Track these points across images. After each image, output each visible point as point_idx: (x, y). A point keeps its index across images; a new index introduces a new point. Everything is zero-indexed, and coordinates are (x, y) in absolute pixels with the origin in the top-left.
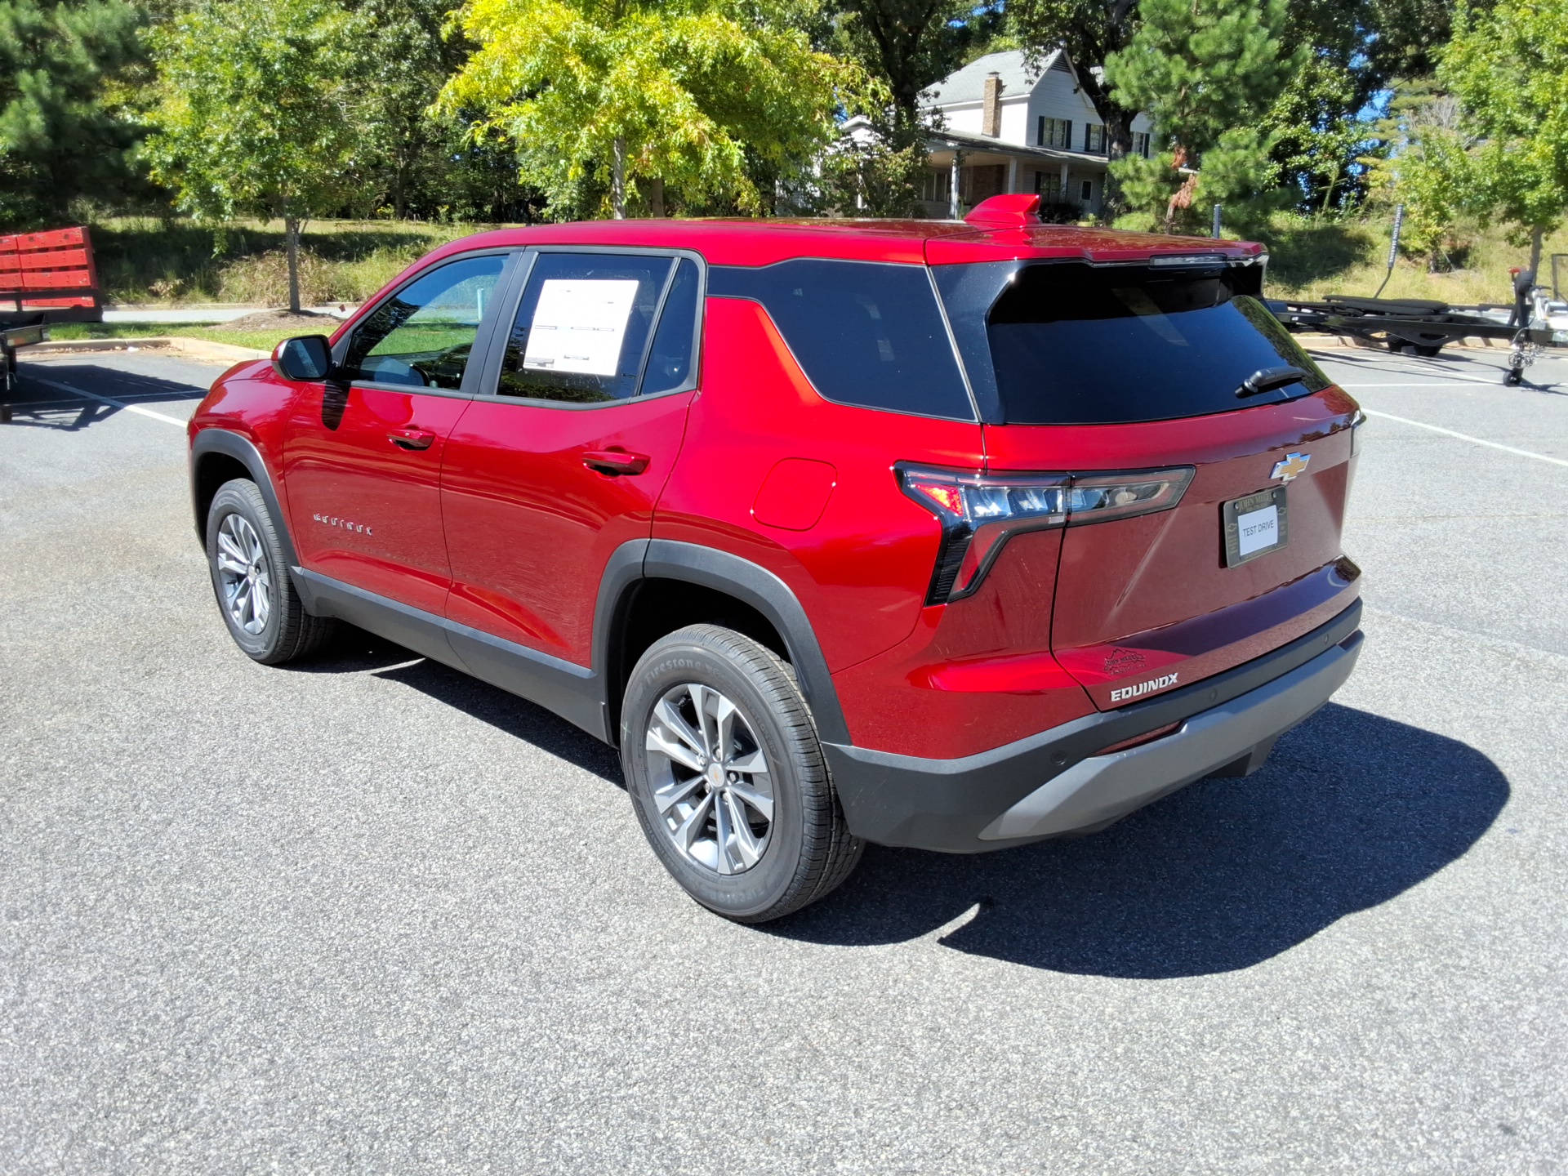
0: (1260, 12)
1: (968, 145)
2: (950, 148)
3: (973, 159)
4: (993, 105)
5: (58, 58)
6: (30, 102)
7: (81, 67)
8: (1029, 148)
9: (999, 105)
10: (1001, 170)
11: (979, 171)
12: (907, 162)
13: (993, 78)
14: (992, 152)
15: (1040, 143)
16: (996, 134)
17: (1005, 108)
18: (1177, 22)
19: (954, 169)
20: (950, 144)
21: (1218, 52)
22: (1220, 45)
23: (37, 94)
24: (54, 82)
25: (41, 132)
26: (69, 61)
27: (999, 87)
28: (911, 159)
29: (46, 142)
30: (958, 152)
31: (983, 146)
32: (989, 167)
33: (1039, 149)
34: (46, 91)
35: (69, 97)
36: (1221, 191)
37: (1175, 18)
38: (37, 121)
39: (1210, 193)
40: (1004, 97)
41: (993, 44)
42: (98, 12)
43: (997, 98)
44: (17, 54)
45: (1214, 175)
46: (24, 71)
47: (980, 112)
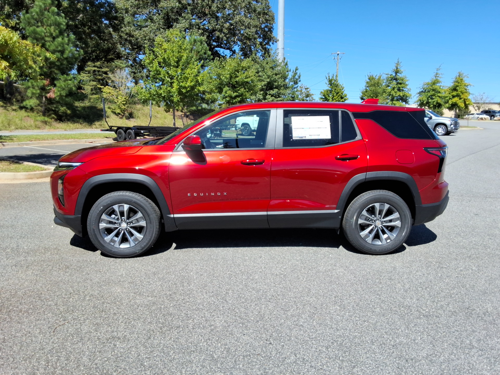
0: (67, 39)
18: (40, 38)
21: (56, 49)
22: (57, 47)
36: (64, 93)
37: (39, 37)
39: (60, 94)
45: (61, 88)
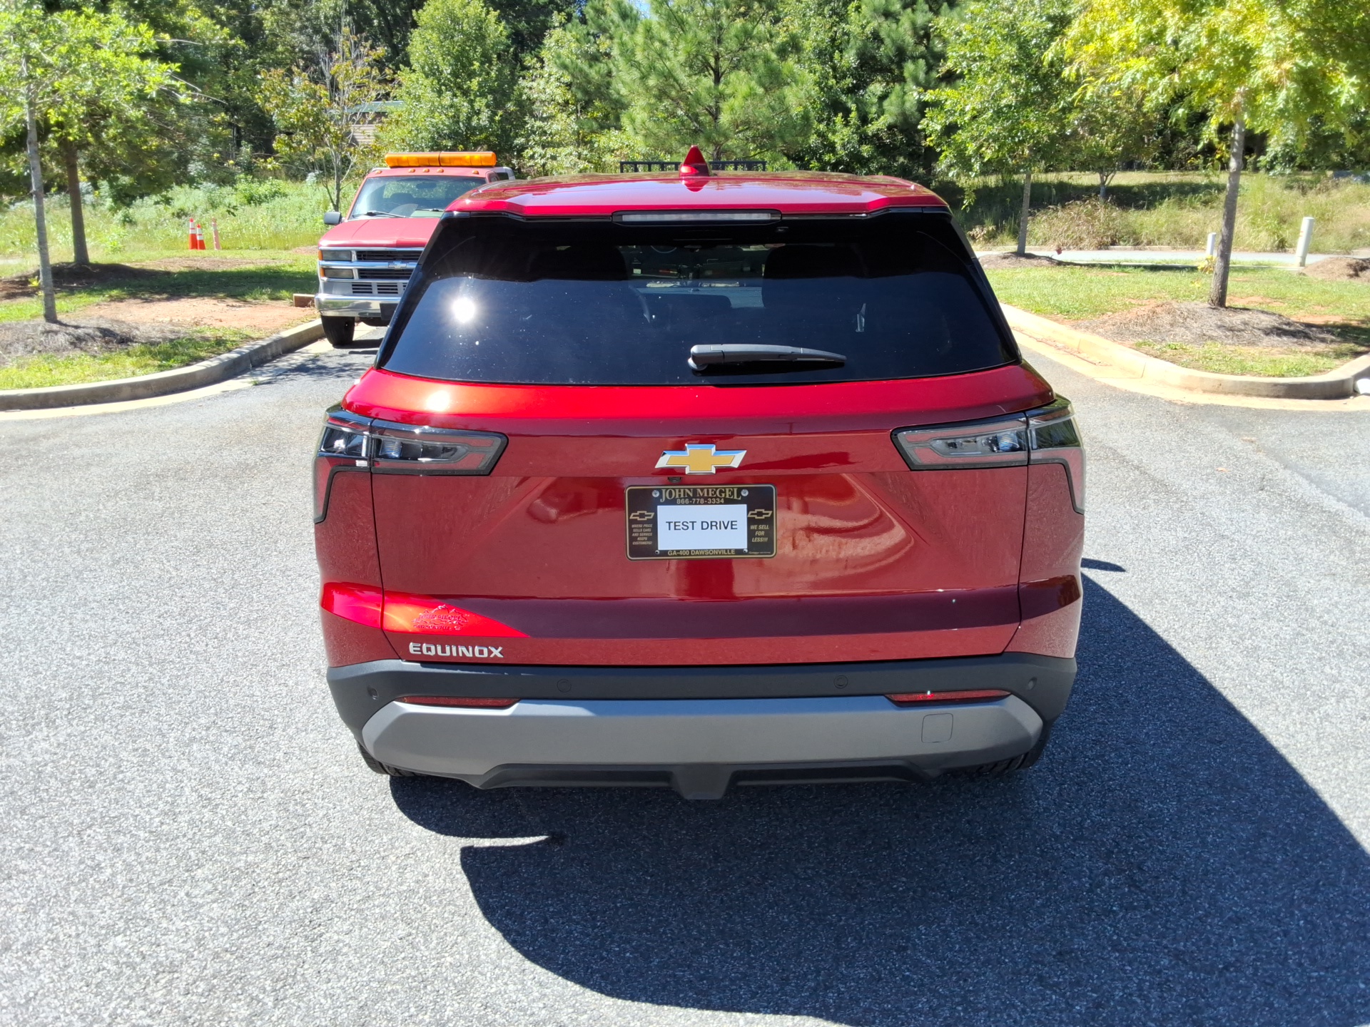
6: (910, 86)
23: (916, 79)
24: (929, 68)
29: (916, 116)
34: (921, 77)
44: (910, 48)
46: (910, 61)
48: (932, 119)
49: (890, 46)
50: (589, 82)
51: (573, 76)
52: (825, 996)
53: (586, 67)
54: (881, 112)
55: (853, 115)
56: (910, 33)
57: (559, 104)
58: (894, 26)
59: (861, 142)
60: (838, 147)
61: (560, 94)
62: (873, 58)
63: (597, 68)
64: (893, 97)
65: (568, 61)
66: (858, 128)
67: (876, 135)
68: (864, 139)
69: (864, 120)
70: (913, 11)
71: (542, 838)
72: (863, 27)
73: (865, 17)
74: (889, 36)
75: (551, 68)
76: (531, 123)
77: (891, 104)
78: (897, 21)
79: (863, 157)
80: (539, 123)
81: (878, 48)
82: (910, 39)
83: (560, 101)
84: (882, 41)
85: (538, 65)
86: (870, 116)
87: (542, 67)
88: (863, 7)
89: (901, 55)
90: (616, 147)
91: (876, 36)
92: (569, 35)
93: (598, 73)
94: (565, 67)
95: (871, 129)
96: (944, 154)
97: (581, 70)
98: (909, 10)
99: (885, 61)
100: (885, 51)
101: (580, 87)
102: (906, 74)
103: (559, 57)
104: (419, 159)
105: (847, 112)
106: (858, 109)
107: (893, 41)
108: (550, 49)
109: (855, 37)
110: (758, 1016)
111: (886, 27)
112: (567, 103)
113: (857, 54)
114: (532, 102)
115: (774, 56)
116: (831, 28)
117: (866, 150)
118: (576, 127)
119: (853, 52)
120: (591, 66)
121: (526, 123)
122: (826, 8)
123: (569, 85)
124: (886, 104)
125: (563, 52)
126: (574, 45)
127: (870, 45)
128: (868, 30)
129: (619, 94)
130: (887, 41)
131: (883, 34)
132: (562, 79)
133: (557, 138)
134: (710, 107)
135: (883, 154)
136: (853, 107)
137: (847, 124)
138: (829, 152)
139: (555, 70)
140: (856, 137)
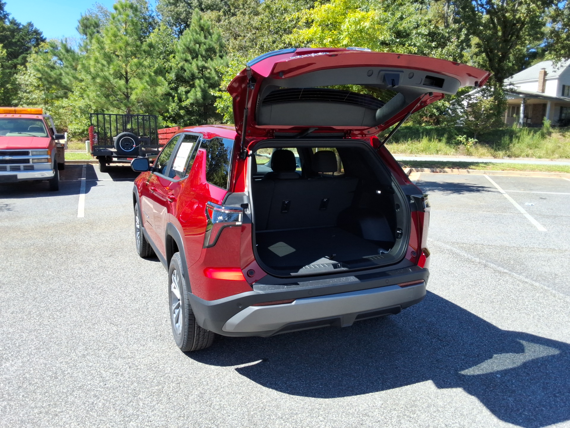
1: (529, 96)
2: (521, 97)
3: (531, 101)
4: (542, 81)
5: (208, 75)
6: (198, 89)
7: (214, 78)
8: (558, 97)
9: (545, 81)
10: (545, 105)
11: (535, 106)
12: (491, 103)
13: (543, 70)
14: (540, 99)
15: (563, 94)
16: (543, 91)
17: (547, 82)
19: (522, 105)
20: (521, 96)
23: (200, 86)
24: (205, 82)
25: (200, 98)
26: (210, 76)
27: (545, 74)
28: (492, 101)
29: (201, 101)
30: (524, 99)
31: (536, 96)
32: (539, 105)
33: (562, 97)
34: (202, 86)
35: (209, 87)
38: (199, 95)
40: (547, 77)
41: (546, 58)
42: (219, 61)
43: (544, 78)
44: (197, 74)
46: (197, 79)
47: (537, 83)
48: (219, 103)
49: (189, 73)
50: (51, 77)
51: (42, 74)
52: (387, 384)
53: (49, 71)
54: (187, 98)
55: (176, 98)
56: (196, 68)
57: (35, 86)
58: (190, 65)
59: (180, 109)
60: (170, 110)
61: (35, 82)
62: (182, 77)
63: (55, 72)
64: (192, 92)
65: (40, 68)
66: (178, 104)
67: (186, 107)
68: (181, 108)
69: (180, 100)
70: (197, 60)
71: (260, 361)
72: (177, 65)
73: (177, 61)
74: (188, 69)
75: (31, 70)
76: (20, 94)
77: (191, 95)
78: (191, 63)
79: (181, 115)
80: (25, 94)
81: (184, 73)
82: (196, 71)
83: (36, 85)
84: (185, 71)
85: (24, 69)
86: (183, 99)
87: (26, 70)
88: (176, 57)
89: (193, 77)
90: (66, 106)
91: (182, 69)
92: (39, 57)
93: (55, 74)
94: (38, 70)
95: (184, 104)
96: (225, 116)
97: (47, 72)
98: (195, 60)
99: (187, 78)
100: (186, 75)
101: (46, 79)
102: (196, 84)
103: (35, 66)
104: (4, 110)
105: (173, 97)
106: (177, 96)
107: (190, 71)
108: (30, 62)
109: (174, 68)
110: (373, 393)
111: (187, 65)
112: (39, 86)
113: (175, 75)
114: (20, 85)
115: (153, 74)
116: (163, 64)
117: (182, 112)
118: (44, 97)
119: (174, 74)
120: (51, 71)
121: (18, 94)
122: (161, 56)
123: (40, 79)
124: (189, 95)
125: (37, 64)
126: (42, 61)
127: (180, 72)
128: (179, 66)
129: (66, 83)
130: (187, 71)
131: (186, 68)
132: (37, 76)
133: (34, 101)
134: (124, 92)
135: (189, 114)
136: (176, 95)
137: (174, 102)
138: (166, 112)
139: (33, 71)
140: (178, 107)
